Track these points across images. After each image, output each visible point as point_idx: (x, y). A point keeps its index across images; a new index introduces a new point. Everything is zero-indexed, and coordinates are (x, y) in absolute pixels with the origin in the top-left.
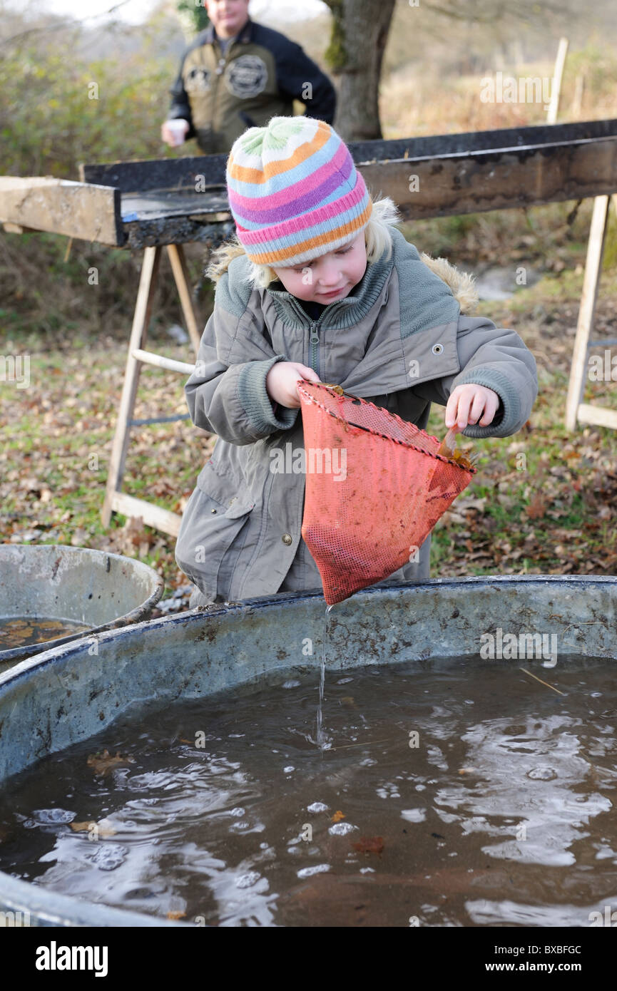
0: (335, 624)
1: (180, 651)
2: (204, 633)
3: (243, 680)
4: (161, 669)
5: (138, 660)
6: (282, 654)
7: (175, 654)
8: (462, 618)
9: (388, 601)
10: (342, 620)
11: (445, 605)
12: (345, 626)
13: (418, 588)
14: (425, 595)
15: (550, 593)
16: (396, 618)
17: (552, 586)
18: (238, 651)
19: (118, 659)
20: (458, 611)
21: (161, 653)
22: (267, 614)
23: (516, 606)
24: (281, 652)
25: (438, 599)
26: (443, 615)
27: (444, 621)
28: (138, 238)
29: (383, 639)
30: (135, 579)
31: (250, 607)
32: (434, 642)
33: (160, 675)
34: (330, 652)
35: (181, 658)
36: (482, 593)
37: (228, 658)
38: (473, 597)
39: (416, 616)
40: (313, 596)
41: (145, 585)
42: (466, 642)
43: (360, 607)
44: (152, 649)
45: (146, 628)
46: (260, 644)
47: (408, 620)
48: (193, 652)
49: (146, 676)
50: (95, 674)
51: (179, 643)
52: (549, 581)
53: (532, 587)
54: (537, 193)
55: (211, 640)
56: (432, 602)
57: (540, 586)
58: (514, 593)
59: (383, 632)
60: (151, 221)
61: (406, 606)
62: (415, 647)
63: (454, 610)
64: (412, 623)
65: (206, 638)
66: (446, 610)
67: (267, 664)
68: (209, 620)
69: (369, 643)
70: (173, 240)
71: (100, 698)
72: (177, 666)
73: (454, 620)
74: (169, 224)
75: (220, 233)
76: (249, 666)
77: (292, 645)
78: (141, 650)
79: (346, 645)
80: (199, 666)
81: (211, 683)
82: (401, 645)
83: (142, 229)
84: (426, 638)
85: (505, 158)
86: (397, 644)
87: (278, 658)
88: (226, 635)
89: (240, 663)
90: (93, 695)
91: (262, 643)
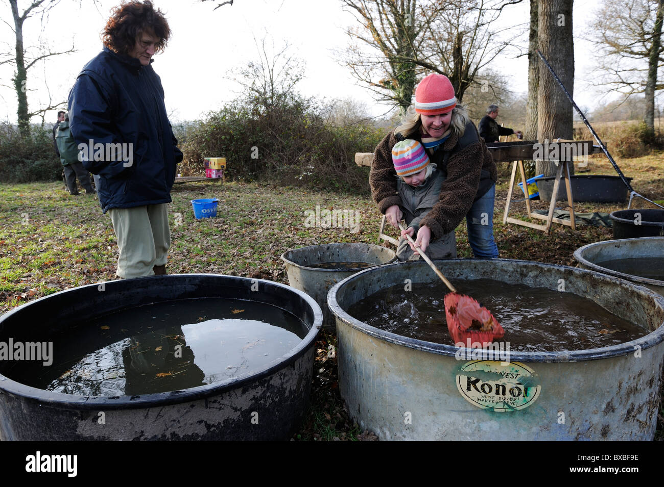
0: (442, 268)
1: (401, 272)
4: (396, 276)
5: (390, 273)
6: (428, 275)
8: (477, 269)
9: (457, 263)
10: (444, 267)
11: (472, 265)
13: (465, 260)
16: (459, 268)
17: (503, 262)
18: (416, 273)
19: (385, 272)
23: (492, 266)
25: (471, 263)
27: (472, 269)
29: (455, 273)
30: (389, 253)
32: (469, 274)
37: (413, 275)
38: (480, 263)
39: (464, 267)
41: (391, 255)
42: (478, 275)
43: (449, 264)
44: (394, 271)
45: (392, 265)
48: (404, 272)
49: (392, 278)
50: (379, 276)
53: (497, 261)
57: (499, 261)
58: (492, 263)
59: (455, 271)
61: (462, 264)
62: (463, 275)
63: (475, 266)
64: (463, 269)
65: (408, 270)
67: (424, 277)
69: (451, 274)
72: (400, 276)
73: (474, 269)
78: (391, 271)
80: (406, 276)
86: (458, 274)
88: (413, 269)
90: (378, 281)
91: (423, 271)
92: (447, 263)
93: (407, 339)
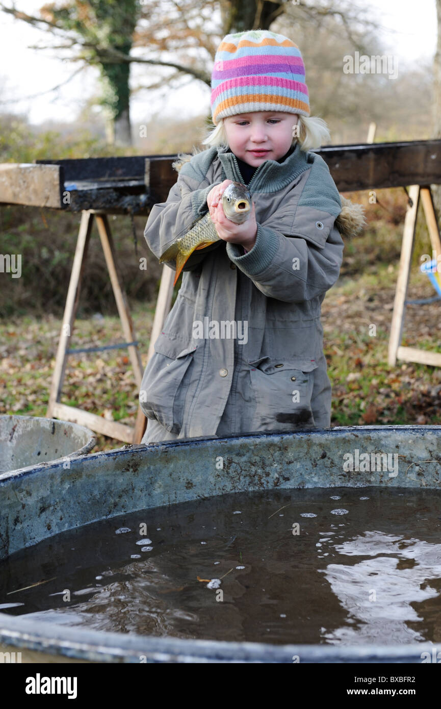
0: (231, 462)
1: (110, 479)
2: (129, 466)
3: (159, 504)
4: (96, 492)
5: (78, 484)
6: (189, 485)
7: (107, 481)
8: (329, 458)
9: (271, 445)
10: (236, 459)
11: (315, 448)
12: (239, 464)
13: (295, 435)
14: (300, 440)
15: (397, 438)
16: (278, 458)
17: (398, 433)
18: (156, 481)
19: (62, 482)
20: (326, 453)
21: (96, 480)
22: (178, 453)
23: (371, 449)
24: (189, 483)
25: (310, 444)
26: (314, 456)
27: (315, 461)
28: (77, 203)
29: (268, 475)
30: (74, 438)
31: (165, 446)
32: (307, 477)
33: (94, 496)
34: (227, 484)
35: (111, 484)
36: (344, 439)
37: (147, 487)
38: (337, 441)
39: (293, 457)
41: (82, 441)
42: (332, 477)
43: (250, 449)
44: (88, 476)
45: (84, 459)
46: (173, 476)
47: (287, 460)
48: (121, 480)
49: (84, 497)
50: (44, 492)
51: (109, 472)
52: (396, 429)
53: (383, 433)
54: (370, 181)
55: (135, 471)
56: (305, 446)
57: (389, 433)
58: (369, 439)
59: (267, 469)
60: (87, 191)
61: (286, 449)
62: (292, 481)
63: (322, 452)
64: (290, 463)
65: (131, 470)
66: (316, 452)
67: (178, 492)
68: (133, 455)
69: (256, 478)
70: (102, 206)
71: (48, 512)
72: (108, 491)
73: (322, 461)
74: (100, 193)
75: (138, 202)
76: (164, 493)
77: (197, 478)
78: (81, 476)
79: (239, 479)
80: (125, 491)
81: (135, 506)
82: (281, 479)
83: (80, 197)
84: (301, 474)
85: (347, 154)
86: (278, 479)
87: (187, 488)
88: (146, 468)
89: (157, 491)
90: (43, 510)
91: (174, 476)
92: (243, 446)
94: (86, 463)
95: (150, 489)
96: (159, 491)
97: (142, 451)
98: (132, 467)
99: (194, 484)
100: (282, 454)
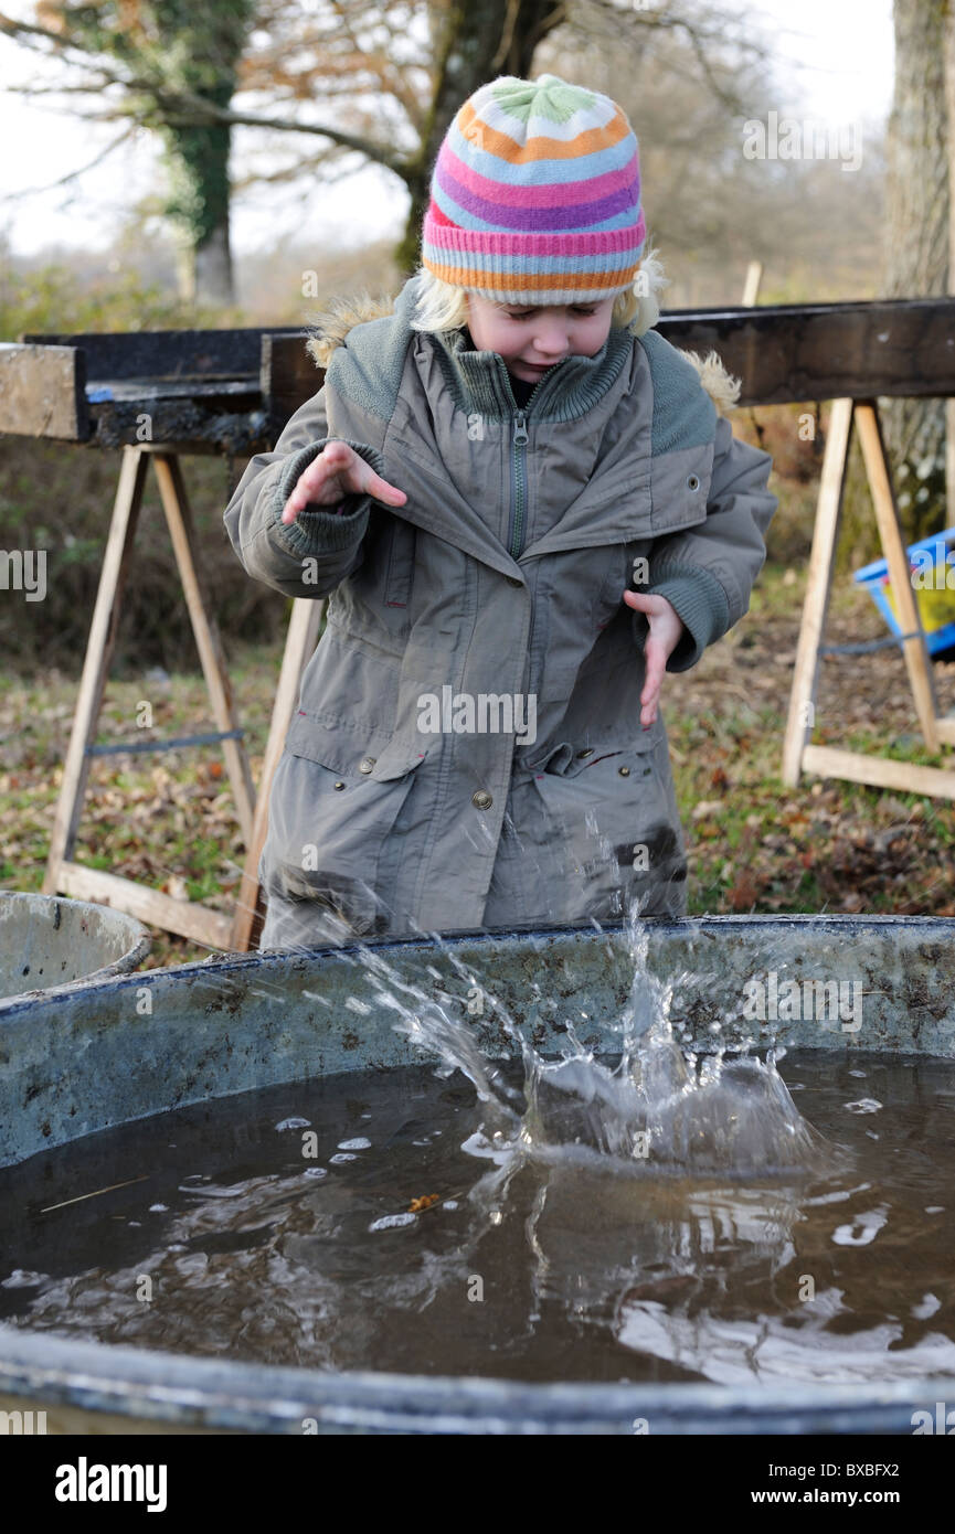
1: (181, 1028)
2: (221, 998)
3: (285, 1079)
4: (149, 1056)
5: (110, 1036)
6: (351, 1041)
7: (172, 1032)
9: (527, 956)
10: (452, 985)
12: (458, 995)
13: (579, 933)
14: (590, 946)
15: (798, 942)
16: (542, 984)
17: (801, 931)
18: (279, 1032)
19: (76, 1032)
21: (149, 1028)
22: (328, 970)
24: (349, 1037)
26: (620, 980)
27: (622, 991)
28: (112, 430)
29: (520, 1019)
30: (102, 937)
31: (299, 957)
32: (605, 1025)
33: (146, 1064)
35: (182, 1038)
36: (685, 943)
37: (260, 1043)
39: (576, 981)
40: (405, 942)
41: (119, 944)
43: (482, 964)
44: (134, 1018)
45: (124, 982)
46: (315, 1021)
47: (561, 988)
48: (202, 1030)
49: (122, 1066)
50: (37, 1055)
51: (179, 1012)
52: (796, 923)
53: (768, 931)
54: (747, 388)
55: (233, 1010)
56: (602, 958)
57: (783, 930)
58: (738, 943)
59: (520, 1007)
60: (134, 402)
61: (559, 964)
64: (568, 993)
65: (226, 1007)
67: (327, 1055)
68: (230, 976)
69: (496, 1026)
70: (167, 436)
71: (44, 1098)
72: (174, 1053)
74: (163, 409)
75: (247, 428)
76: (296, 1058)
77: (368, 1026)
78: (116, 1021)
80: (212, 1054)
81: (232, 1083)
82: (549, 1029)
83: (119, 415)
84: (592, 1018)
85: (698, 330)
86: (542, 1029)
87: (345, 1047)
88: (258, 1004)
89: (282, 1054)
90: (33, 1092)
91: (319, 1021)
93: (218, 1377)
94: (126, 992)
95: (265, 1050)
96: (285, 1054)
97: (248, 966)
98: (227, 1001)
99: (360, 1039)
100: (552, 974)
